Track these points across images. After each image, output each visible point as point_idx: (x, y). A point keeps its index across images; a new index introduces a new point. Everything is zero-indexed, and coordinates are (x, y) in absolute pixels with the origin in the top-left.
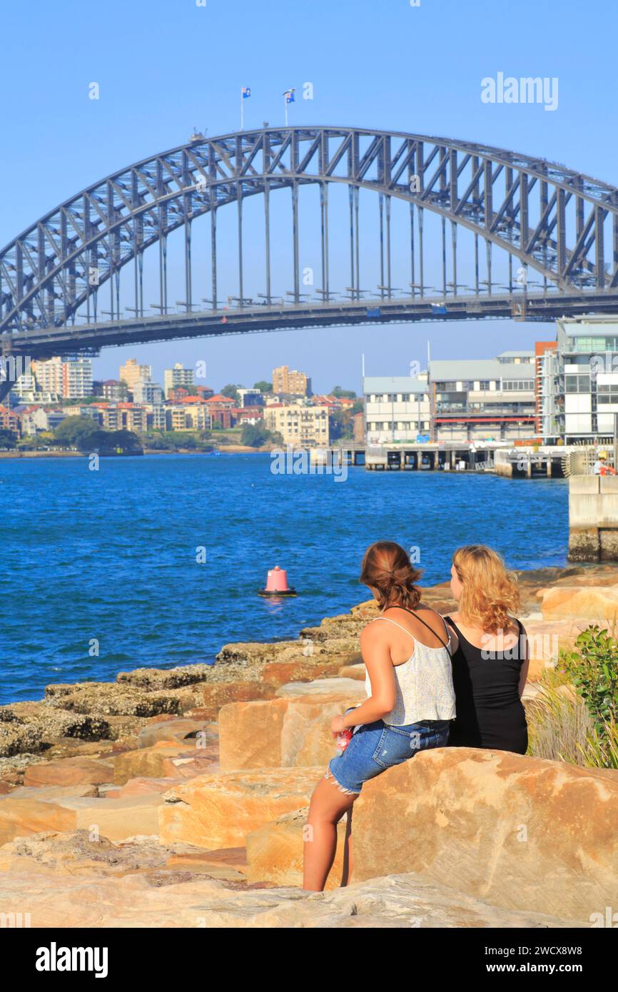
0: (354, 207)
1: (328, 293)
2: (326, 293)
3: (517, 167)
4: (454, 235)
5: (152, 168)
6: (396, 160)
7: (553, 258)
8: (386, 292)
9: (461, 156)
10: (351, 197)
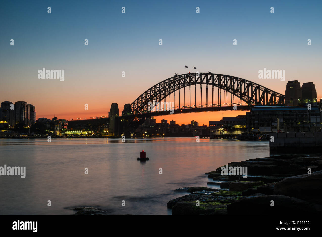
0: (207, 88)
1: (202, 105)
2: (201, 105)
3: (239, 81)
4: (227, 94)
5: (168, 81)
6: (215, 79)
7: (247, 98)
8: (213, 105)
9: (228, 78)
10: (206, 86)
